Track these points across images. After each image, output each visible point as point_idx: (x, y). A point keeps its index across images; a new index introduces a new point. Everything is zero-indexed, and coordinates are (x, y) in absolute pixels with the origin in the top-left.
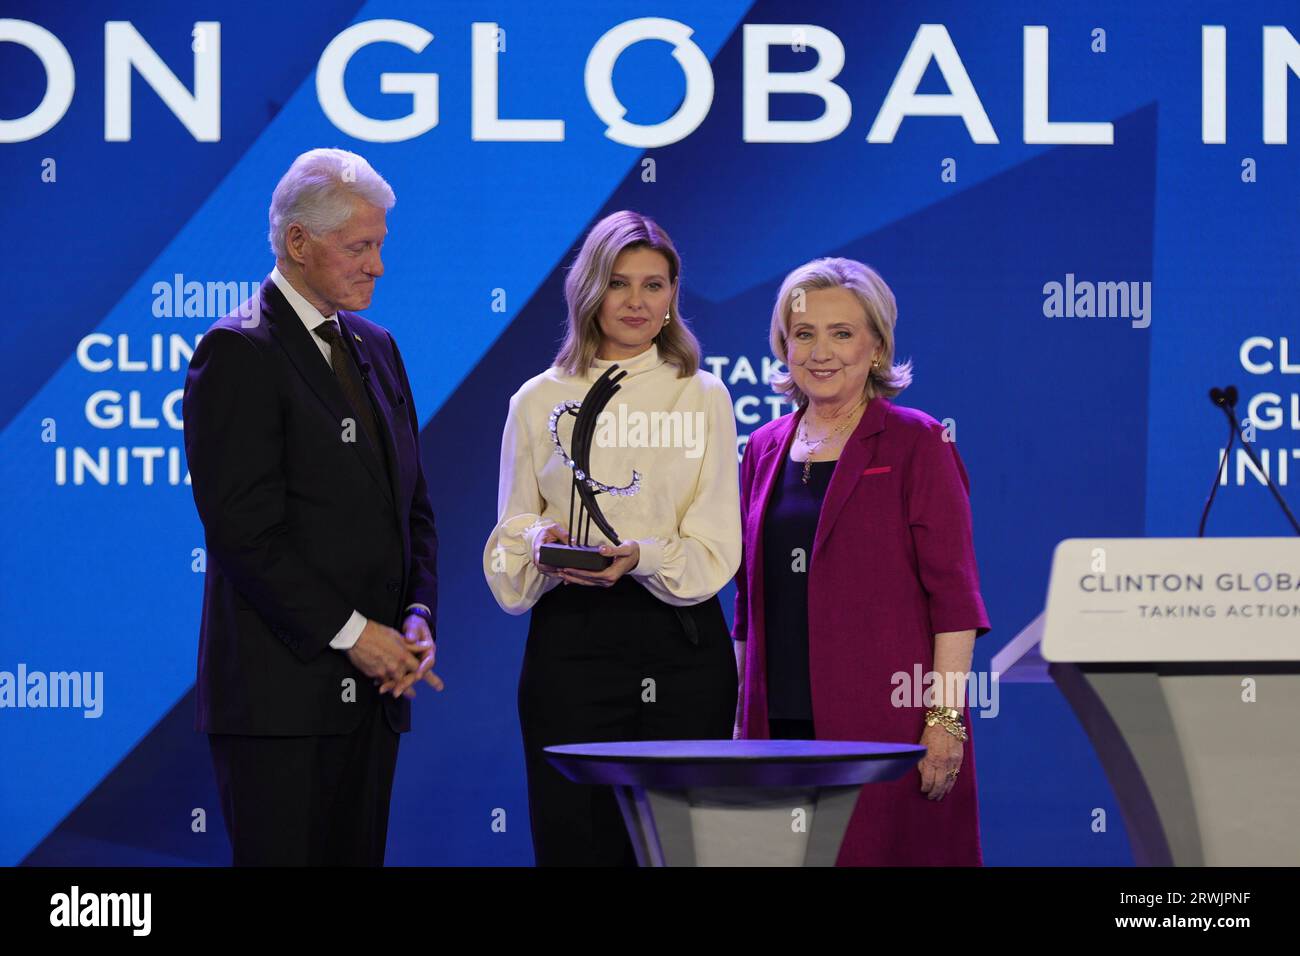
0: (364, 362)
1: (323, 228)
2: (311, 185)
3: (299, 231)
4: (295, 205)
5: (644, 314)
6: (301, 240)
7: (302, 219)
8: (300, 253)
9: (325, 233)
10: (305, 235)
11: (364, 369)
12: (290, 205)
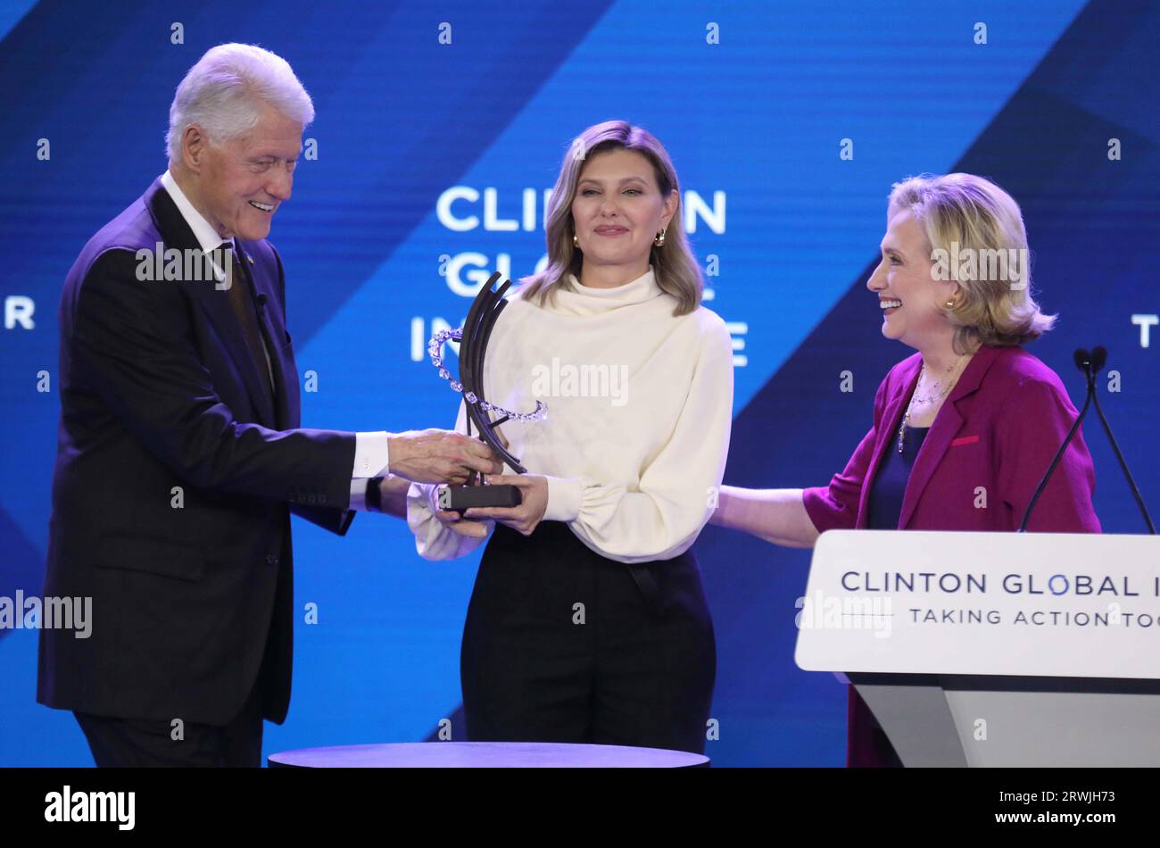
0: (259, 292)
1: (223, 134)
2: (217, 82)
3: (197, 134)
4: (196, 103)
5: (624, 223)
6: (198, 145)
7: (201, 121)
8: (196, 160)
9: (225, 140)
10: (203, 140)
11: (261, 300)
12: (193, 104)
